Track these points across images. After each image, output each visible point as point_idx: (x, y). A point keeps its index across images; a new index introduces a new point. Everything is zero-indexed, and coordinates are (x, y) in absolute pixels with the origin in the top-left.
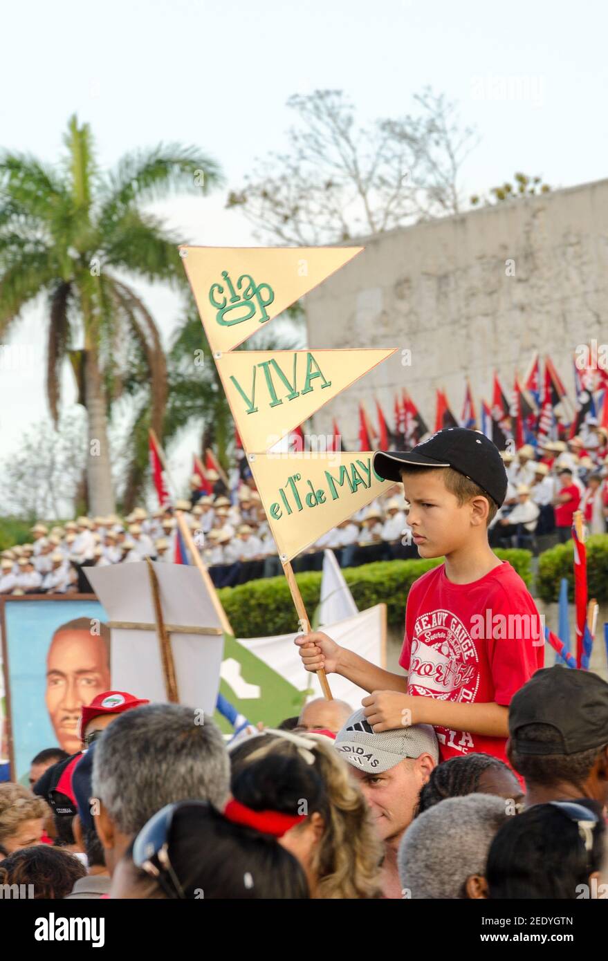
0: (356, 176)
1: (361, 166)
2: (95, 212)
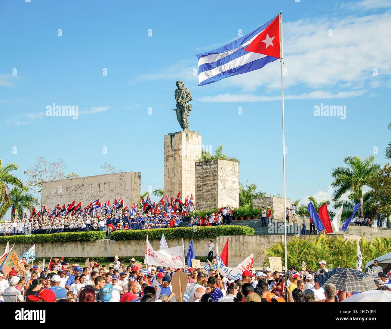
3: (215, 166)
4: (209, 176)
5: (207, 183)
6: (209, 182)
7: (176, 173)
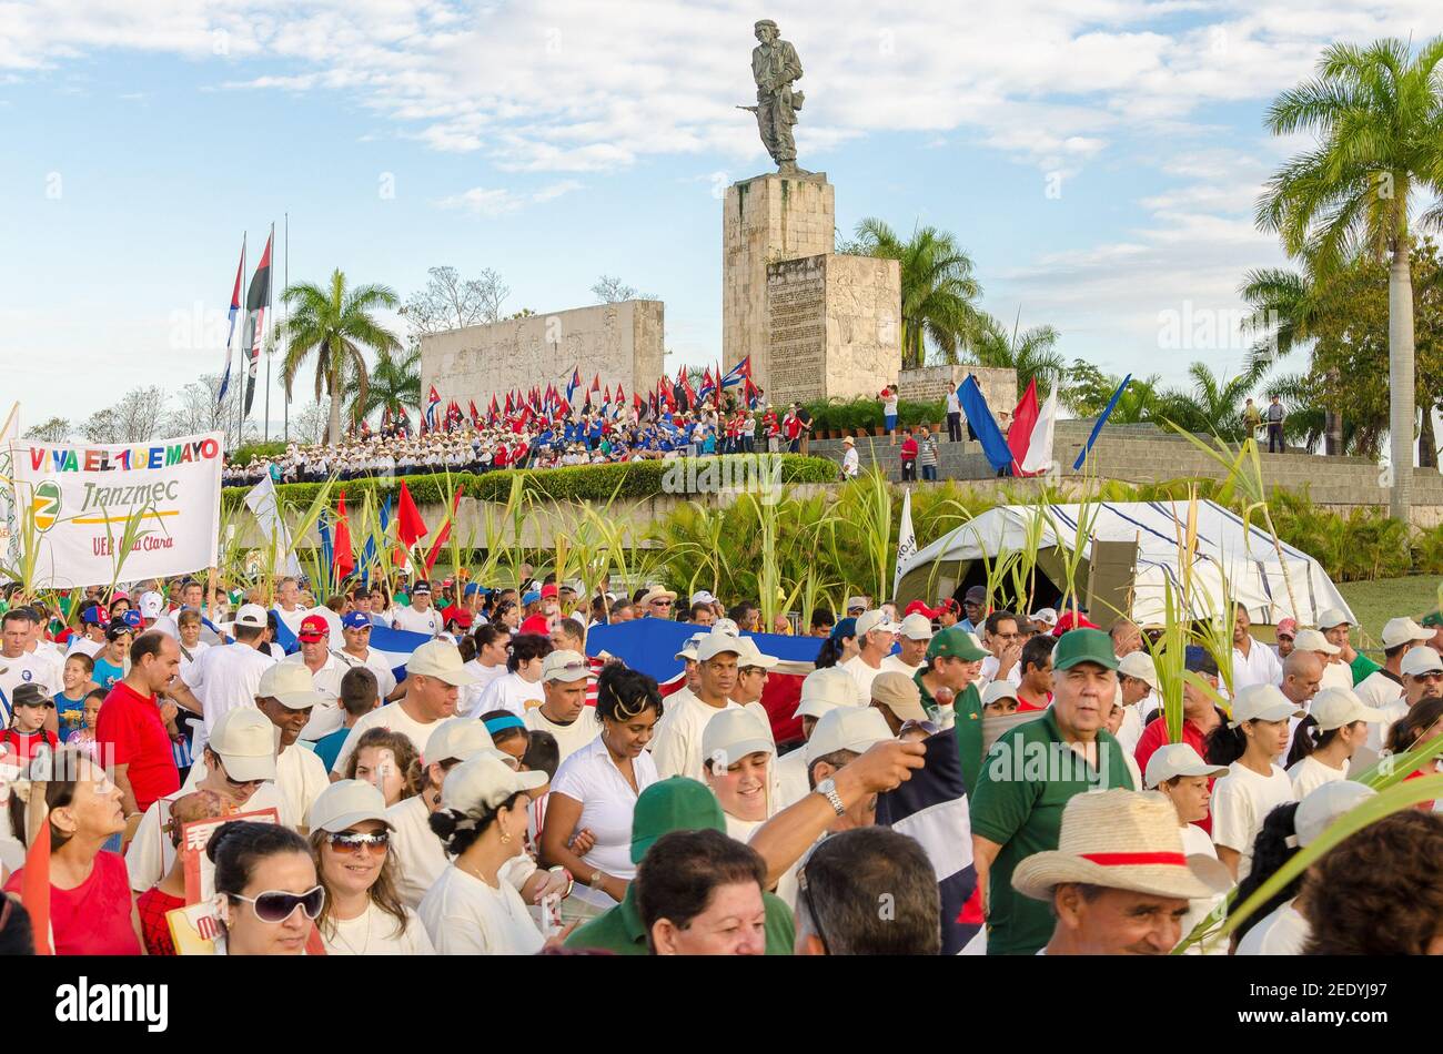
0: (457, 305)
1: (459, 301)
2: (342, 311)
3: (818, 274)
4: (803, 307)
5: (798, 326)
6: (803, 324)
7: (753, 301)
